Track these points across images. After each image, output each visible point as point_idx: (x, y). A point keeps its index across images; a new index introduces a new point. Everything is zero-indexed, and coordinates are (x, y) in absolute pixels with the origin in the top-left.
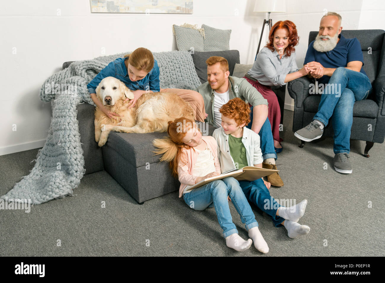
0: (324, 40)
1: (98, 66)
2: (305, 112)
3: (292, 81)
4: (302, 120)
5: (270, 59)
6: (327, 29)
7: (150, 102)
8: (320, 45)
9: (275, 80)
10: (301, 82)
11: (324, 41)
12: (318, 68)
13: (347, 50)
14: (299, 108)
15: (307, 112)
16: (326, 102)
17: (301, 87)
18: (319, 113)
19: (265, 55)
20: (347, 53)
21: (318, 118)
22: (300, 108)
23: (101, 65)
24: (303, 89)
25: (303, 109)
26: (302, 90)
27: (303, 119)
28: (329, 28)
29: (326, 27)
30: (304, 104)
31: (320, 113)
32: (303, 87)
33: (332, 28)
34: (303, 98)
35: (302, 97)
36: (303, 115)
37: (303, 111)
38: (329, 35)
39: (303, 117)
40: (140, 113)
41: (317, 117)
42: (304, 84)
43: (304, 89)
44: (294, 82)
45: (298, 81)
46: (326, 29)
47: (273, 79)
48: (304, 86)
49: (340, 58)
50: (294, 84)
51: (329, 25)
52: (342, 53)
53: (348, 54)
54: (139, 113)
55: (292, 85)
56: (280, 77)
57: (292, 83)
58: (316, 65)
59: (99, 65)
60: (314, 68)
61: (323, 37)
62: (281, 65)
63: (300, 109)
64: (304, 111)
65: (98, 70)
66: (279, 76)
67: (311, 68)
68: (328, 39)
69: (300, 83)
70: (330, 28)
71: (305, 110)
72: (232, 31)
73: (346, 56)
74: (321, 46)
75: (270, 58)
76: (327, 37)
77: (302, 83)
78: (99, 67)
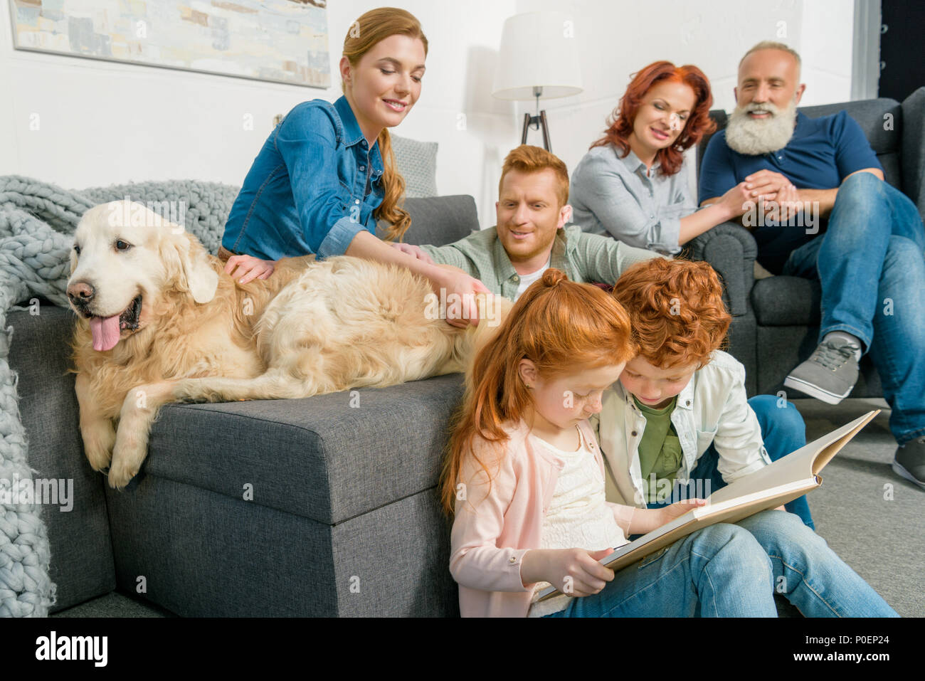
0: (759, 119)
1: (61, 202)
2: (761, 329)
3: (702, 235)
4: (754, 354)
5: (621, 178)
6: (768, 86)
7: (311, 283)
8: (748, 133)
9: (649, 239)
10: (734, 235)
11: (758, 121)
12: (783, 188)
13: (834, 146)
14: (741, 318)
15: (768, 328)
16: (851, 276)
17: (736, 250)
18: (839, 309)
19: (604, 166)
20: (833, 152)
21: (842, 325)
22: (742, 315)
23: (73, 201)
24: (742, 257)
25: (752, 318)
26: (740, 261)
27: (757, 351)
28: (773, 82)
29: (765, 80)
30: (752, 301)
31: (842, 309)
32: (741, 252)
33: (781, 80)
34: (746, 283)
35: (741, 284)
36: (757, 338)
37: (754, 324)
38: (772, 101)
39: (757, 344)
40: (274, 327)
41: (839, 322)
42: (743, 242)
43: (745, 258)
44: (711, 239)
45: (721, 233)
46: (764, 86)
47: (641, 237)
48: (744, 248)
49: (817, 167)
50: (712, 244)
51: (773, 74)
52: (820, 153)
53: (837, 155)
54: (270, 327)
55: (704, 248)
56: (664, 231)
57: (703, 242)
58: (774, 180)
59: (66, 202)
60: (770, 188)
61: (757, 107)
62: (652, 195)
63: (744, 318)
64: (759, 323)
65: (62, 220)
66: (658, 226)
67: (761, 190)
68: (770, 113)
69: (731, 238)
70: (778, 83)
71: (763, 319)
72: (440, 146)
73: (831, 160)
74: (752, 135)
75: (622, 176)
76: (767, 107)
77: (737, 237)
78: (67, 209)
